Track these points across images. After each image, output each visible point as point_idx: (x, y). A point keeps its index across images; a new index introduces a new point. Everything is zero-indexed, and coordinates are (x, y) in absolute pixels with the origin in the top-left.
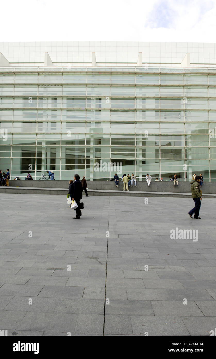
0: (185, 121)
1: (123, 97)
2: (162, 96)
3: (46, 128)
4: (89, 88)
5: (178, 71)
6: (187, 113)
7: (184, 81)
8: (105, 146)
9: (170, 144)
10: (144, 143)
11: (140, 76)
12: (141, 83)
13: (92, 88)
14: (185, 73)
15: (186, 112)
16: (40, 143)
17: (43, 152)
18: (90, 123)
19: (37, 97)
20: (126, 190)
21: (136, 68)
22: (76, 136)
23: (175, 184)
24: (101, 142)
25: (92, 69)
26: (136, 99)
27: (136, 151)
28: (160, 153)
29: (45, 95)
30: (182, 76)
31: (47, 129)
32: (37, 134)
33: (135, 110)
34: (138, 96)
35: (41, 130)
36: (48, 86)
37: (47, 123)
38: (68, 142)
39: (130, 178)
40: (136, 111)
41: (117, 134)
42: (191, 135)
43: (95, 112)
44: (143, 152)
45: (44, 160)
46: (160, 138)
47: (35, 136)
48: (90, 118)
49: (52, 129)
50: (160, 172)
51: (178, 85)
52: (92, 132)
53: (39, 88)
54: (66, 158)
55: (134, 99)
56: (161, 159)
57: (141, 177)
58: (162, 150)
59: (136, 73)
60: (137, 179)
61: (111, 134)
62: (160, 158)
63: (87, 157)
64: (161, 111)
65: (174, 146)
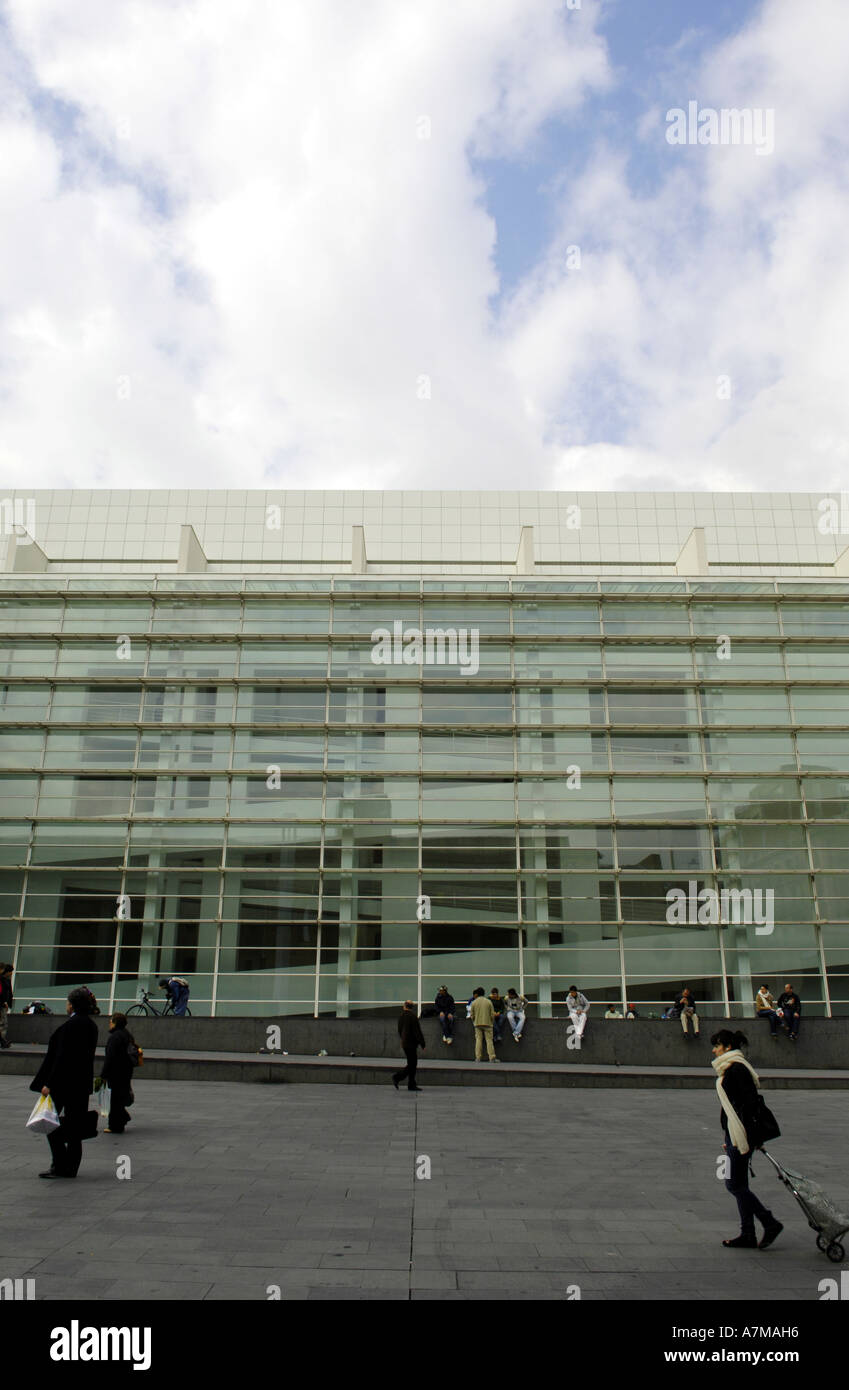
0: (706, 769)
1: (468, 683)
2: (613, 679)
3: (166, 801)
4: (339, 649)
5: (666, 591)
6: (712, 740)
7: (691, 625)
8: (398, 870)
9: (654, 861)
10: (553, 859)
11: (529, 609)
12: (533, 634)
13: (350, 650)
14: (693, 598)
15: (707, 736)
16: (140, 860)
17: (151, 894)
18: (339, 779)
19: (143, 682)
20: (485, 1058)
21: (514, 579)
22: (287, 829)
23: (685, 1030)
24: (384, 856)
25: (353, 583)
26: (517, 692)
27: (523, 890)
28: (618, 898)
29: (171, 675)
30: (684, 606)
31: (172, 802)
32: (130, 824)
33: (514, 732)
34: (523, 677)
35: (150, 807)
36: (187, 642)
37: (175, 779)
38: (251, 856)
39: (499, 1005)
40: (518, 735)
41: (445, 824)
42: (737, 825)
43: (360, 739)
44: (550, 894)
45: (150, 930)
46: (614, 837)
47: (122, 831)
48: (343, 762)
49: (192, 805)
50: (623, 976)
51: (673, 640)
52: (349, 816)
53: (150, 648)
54: (240, 921)
55: (507, 691)
56: (623, 921)
57: (545, 1000)
58: (628, 888)
59: (512, 599)
60: (532, 1011)
61: (421, 824)
62: (620, 920)
63: (326, 915)
64: (614, 735)
65: (673, 869)
